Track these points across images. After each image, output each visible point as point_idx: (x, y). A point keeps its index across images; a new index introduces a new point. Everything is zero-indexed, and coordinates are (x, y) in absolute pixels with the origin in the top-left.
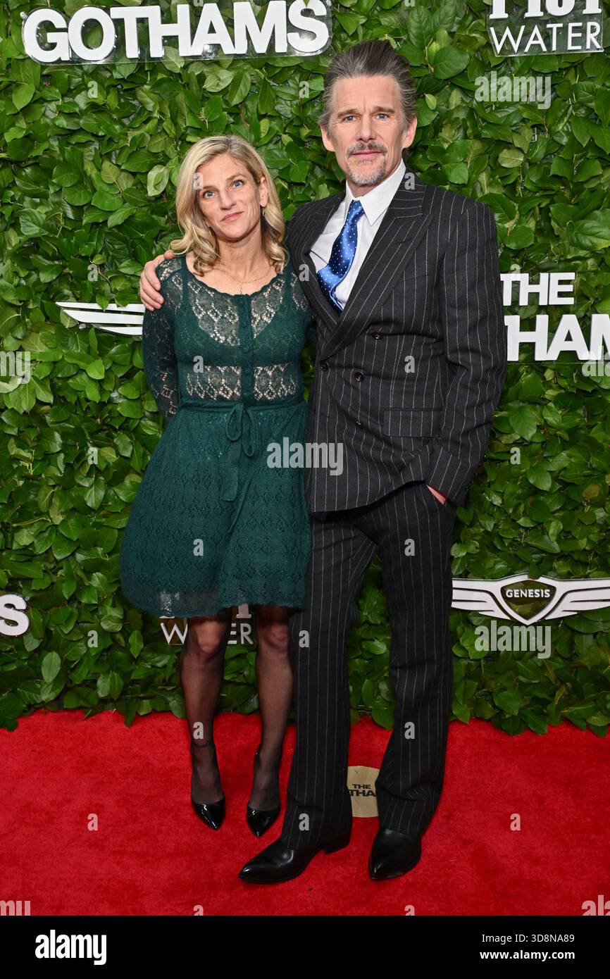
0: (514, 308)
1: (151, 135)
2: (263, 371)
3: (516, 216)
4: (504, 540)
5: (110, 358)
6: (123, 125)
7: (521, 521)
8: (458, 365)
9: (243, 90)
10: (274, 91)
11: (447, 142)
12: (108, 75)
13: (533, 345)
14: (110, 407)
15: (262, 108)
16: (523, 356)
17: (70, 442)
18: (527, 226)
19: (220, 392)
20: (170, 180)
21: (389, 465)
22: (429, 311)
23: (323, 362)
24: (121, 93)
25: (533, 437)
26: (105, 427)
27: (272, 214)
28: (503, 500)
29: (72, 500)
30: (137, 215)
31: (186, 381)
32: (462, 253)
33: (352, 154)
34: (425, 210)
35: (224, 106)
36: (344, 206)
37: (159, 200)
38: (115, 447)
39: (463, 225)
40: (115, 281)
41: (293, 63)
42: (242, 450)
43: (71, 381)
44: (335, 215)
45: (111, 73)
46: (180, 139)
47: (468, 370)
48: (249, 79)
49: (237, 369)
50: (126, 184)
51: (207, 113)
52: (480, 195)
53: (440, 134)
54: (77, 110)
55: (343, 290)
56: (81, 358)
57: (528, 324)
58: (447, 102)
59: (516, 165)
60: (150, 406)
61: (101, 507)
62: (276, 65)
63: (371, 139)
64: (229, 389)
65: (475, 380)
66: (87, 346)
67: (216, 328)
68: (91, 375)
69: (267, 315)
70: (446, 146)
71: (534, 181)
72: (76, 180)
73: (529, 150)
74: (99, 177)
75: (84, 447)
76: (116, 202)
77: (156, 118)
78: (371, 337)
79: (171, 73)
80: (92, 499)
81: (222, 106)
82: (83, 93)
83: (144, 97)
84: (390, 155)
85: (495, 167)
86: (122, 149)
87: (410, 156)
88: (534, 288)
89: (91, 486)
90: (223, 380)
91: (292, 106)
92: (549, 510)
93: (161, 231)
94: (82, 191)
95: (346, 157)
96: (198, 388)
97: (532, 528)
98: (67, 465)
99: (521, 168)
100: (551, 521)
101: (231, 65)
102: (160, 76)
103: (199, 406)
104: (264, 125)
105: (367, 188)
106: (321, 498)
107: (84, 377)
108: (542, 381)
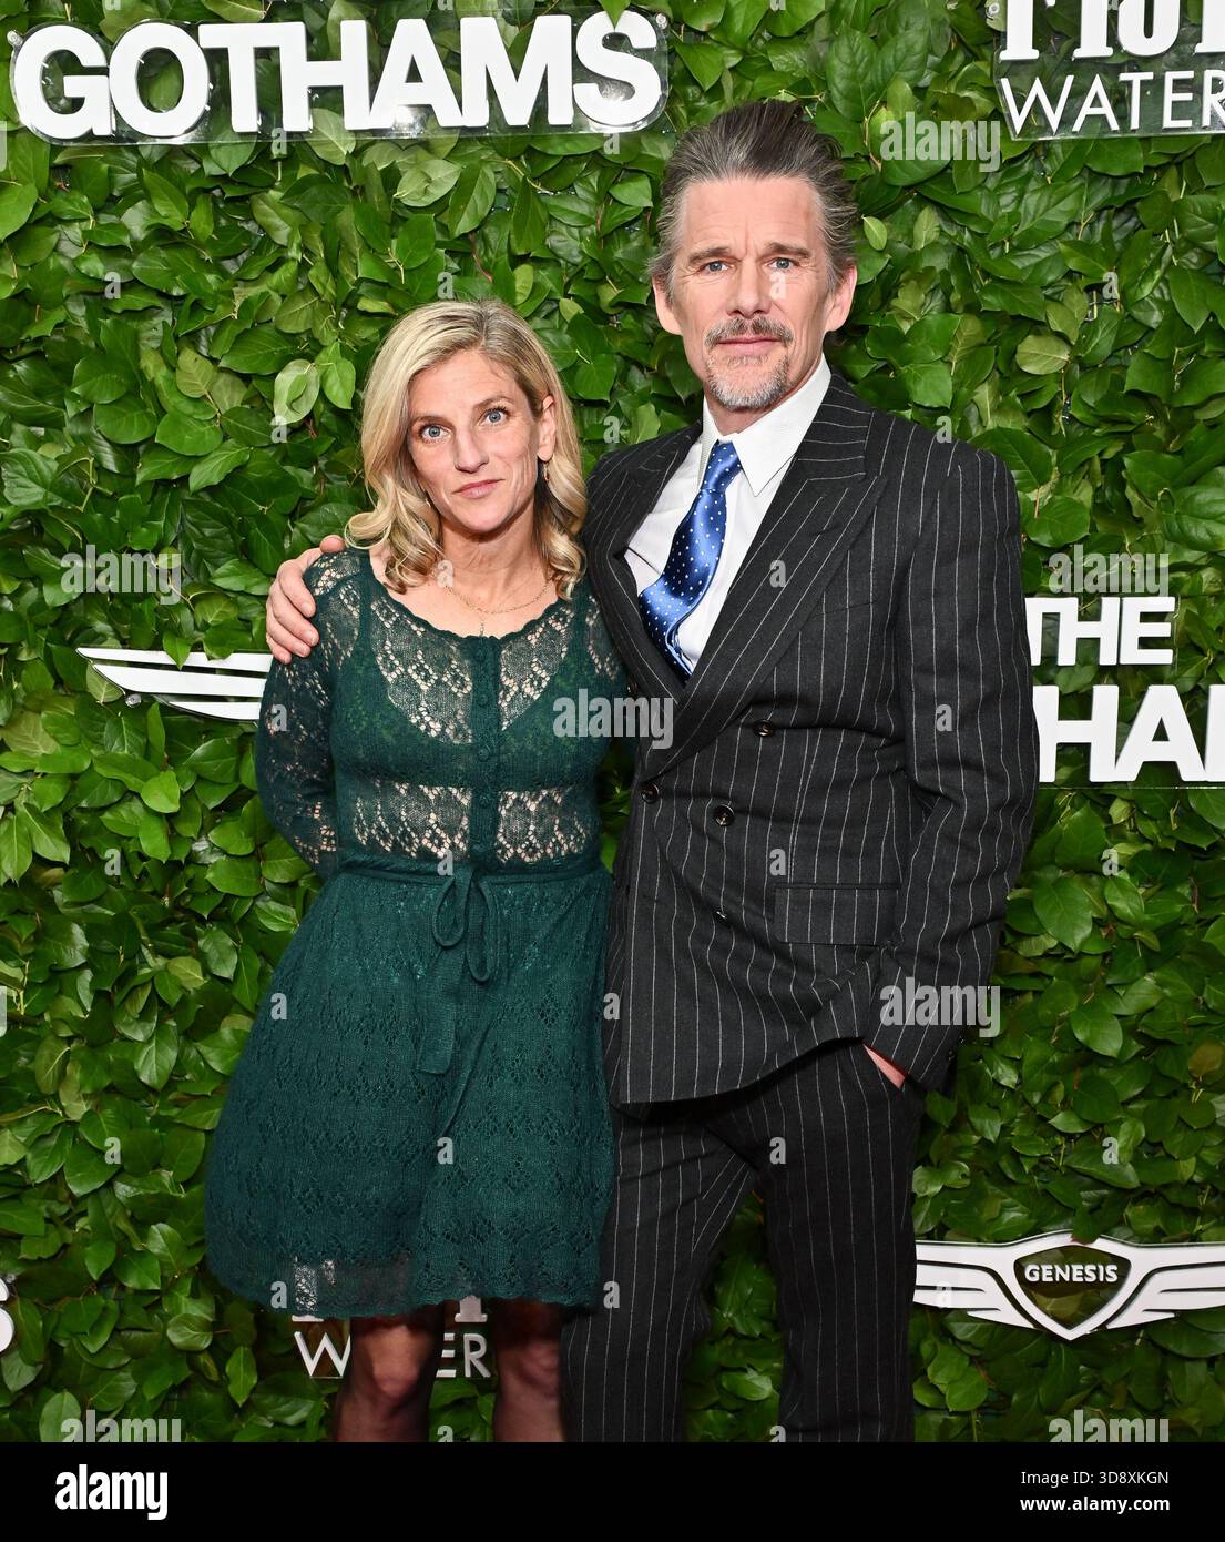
0: (1049, 670)
1: (283, 297)
2: (518, 801)
3: (1053, 476)
4: (1022, 1160)
5: (192, 768)
6: (224, 274)
7: (1059, 1121)
8: (937, 794)
9: (480, 203)
10: (545, 206)
11: (908, 319)
12: (193, 167)
13: (1084, 749)
14: (190, 872)
15: (519, 239)
16: (1066, 772)
17: (106, 945)
18: (1075, 498)
19: (425, 842)
20: (322, 393)
21: (787, 1004)
22: (873, 679)
23: (647, 785)
24: (221, 206)
25: (1084, 942)
26: (182, 915)
27: (560, 474)
28: (1020, 1076)
29: (109, 1069)
30: (252, 464)
31: (352, 814)
32: (947, 559)
33: (717, 341)
34: (870, 464)
35: (439, 237)
36: (699, 453)
37: (299, 435)
38: (201, 956)
39: (951, 500)
40: (203, 605)
41: (583, 148)
42: (466, 968)
43: (107, 816)
44: (679, 472)
45: (200, 163)
46: (344, 305)
47: (959, 806)
48: (493, 182)
49: (464, 794)
50: (231, 399)
51: (402, 250)
52: (976, 432)
53: (894, 302)
54: (127, 240)
55: (693, 633)
56: (128, 766)
57: (1076, 706)
58: (910, 234)
59: (1054, 368)
60: (278, 872)
61: (172, 1082)
62: (550, 152)
63: (759, 311)
64: (443, 835)
65: (974, 826)
66: (142, 741)
67: (424, 703)
68: (153, 804)
69: (532, 682)
70: (906, 327)
71: (1091, 403)
72: (125, 390)
73: (1079, 337)
74: (172, 383)
75: (134, 955)
76: (207, 437)
77: (293, 259)
78: (750, 731)
79: (327, 165)
80: (151, 1067)
81: (434, 236)
82: (139, 204)
83: (271, 216)
84: (799, 348)
85: (1010, 374)
86: (222, 324)
87: (838, 347)
88: (1089, 629)
89: (149, 1041)
90: (433, 816)
91: (581, 239)
92: (1116, 1095)
93: (302, 499)
94: (135, 414)
95: (705, 349)
96: (380, 828)
97: (1081, 1134)
98: (99, 995)
99: (1064, 376)
100: (1120, 1121)
101: (453, 150)
102: (304, 172)
103: (380, 867)
104: (524, 276)
105: (747, 415)
106: (640, 1074)
107: (136, 807)
108: (1104, 826)
